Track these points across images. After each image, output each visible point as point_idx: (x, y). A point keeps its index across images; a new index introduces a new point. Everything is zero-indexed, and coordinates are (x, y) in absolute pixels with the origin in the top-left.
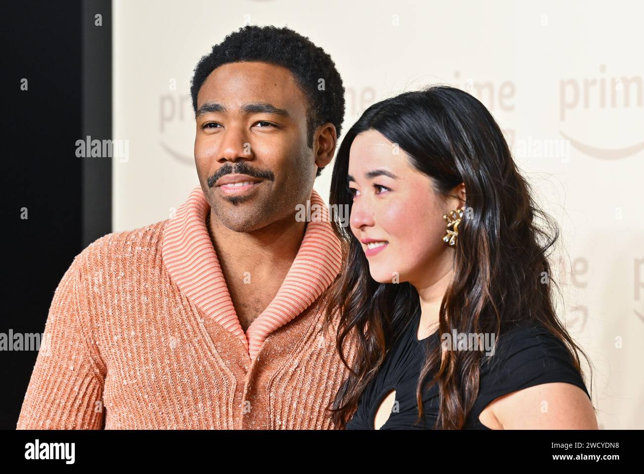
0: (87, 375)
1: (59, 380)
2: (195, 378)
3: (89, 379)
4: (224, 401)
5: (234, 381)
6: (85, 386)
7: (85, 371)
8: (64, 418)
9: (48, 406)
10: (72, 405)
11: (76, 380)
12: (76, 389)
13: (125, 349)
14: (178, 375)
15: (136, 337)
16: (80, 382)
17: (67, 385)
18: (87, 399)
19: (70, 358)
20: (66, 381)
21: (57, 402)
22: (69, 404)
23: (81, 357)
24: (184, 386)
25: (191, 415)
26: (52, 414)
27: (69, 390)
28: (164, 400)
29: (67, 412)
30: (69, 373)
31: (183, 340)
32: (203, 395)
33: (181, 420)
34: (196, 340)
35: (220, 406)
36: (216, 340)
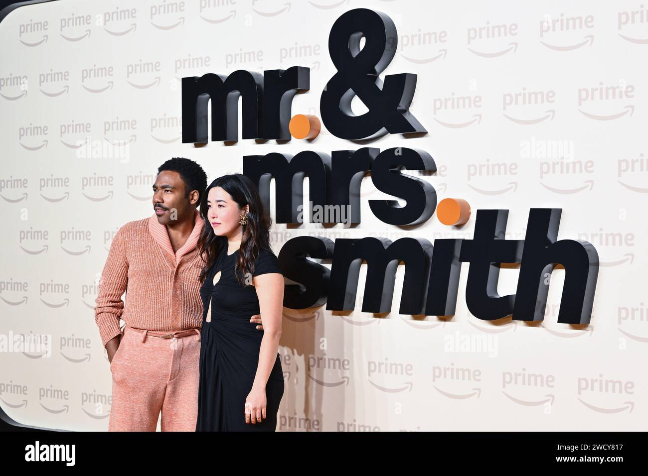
0: (122, 267)
4: (168, 276)
5: (171, 270)
6: (122, 270)
7: (122, 265)
10: (118, 276)
11: (119, 268)
12: (119, 271)
15: (140, 255)
18: (122, 274)
19: (117, 261)
20: (116, 268)
23: (121, 261)
30: (117, 266)
31: (155, 257)
32: (161, 274)
33: (153, 282)
34: (159, 256)
35: (166, 278)
36: (166, 257)
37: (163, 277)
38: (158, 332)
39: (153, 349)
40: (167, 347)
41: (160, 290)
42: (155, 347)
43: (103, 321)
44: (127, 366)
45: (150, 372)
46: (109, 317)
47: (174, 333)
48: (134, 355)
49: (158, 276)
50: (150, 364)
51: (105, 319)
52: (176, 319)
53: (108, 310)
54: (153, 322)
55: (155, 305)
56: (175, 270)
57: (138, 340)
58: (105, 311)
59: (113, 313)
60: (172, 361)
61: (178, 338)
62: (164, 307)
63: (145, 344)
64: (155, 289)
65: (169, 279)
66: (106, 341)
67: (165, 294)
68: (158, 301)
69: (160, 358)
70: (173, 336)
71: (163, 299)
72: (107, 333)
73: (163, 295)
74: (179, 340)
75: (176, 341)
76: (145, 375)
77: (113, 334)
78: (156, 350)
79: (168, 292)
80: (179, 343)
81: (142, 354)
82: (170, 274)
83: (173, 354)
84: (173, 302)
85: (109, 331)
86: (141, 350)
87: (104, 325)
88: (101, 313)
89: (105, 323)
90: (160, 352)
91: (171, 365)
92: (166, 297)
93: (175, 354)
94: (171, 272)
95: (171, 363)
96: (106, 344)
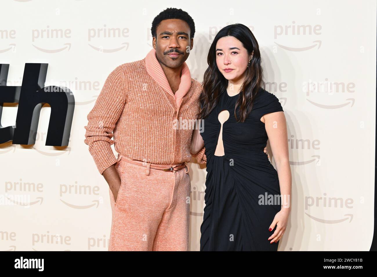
0: (122, 103)
1: (113, 103)
2: (164, 109)
3: (122, 104)
5: (174, 111)
6: (121, 106)
8: (113, 115)
9: (108, 110)
10: (116, 111)
11: (119, 104)
12: (118, 107)
13: (143, 98)
17: (115, 105)
18: (120, 110)
19: (117, 98)
20: (115, 104)
21: (111, 110)
23: (122, 97)
24: (161, 111)
25: (161, 119)
26: (109, 113)
27: (116, 107)
29: (114, 113)
30: (116, 102)
31: (160, 98)
32: (165, 114)
33: (159, 120)
34: (163, 98)
35: (169, 117)
36: (168, 98)
37: (167, 116)
38: (159, 166)
39: (157, 181)
40: (169, 180)
41: (164, 128)
42: (159, 179)
43: (101, 149)
45: (156, 202)
46: (106, 146)
47: (175, 166)
48: (141, 186)
51: (102, 147)
52: (178, 154)
53: (105, 139)
54: (158, 156)
55: (160, 141)
56: (177, 110)
57: (142, 173)
58: (103, 139)
59: (108, 142)
60: (173, 192)
61: (176, 171)
62: (168, 143)
63: (149, 176)
64: (159, 127)
65: (172, 118)
66: (104, 168)
67: (168, 132)
68: (162, 137)
69: (164, 190)
70: (173, 169)
71: (167, 136)
72: (105, 160)
73: (166, 133)
74: (177, 172)
75: (175, 173)
76: (152, 205)
77: (111, 161)
78: (159, 182)
79: (171, 130)
80: (178, 175)
81: (148, 186)
82: (173, 114)
83: (174, 186)
84: (176, 139)
85: (107, 158)
86: (146, 182)
87: (101, 152)
88: (98, 141)
89: (103, 151)
90: (163, 184)
91: (172, 196)
92: (169, 134)
93: (175, 185)
94: (174, 112)
95: (173, 194)
96: (104, 171)
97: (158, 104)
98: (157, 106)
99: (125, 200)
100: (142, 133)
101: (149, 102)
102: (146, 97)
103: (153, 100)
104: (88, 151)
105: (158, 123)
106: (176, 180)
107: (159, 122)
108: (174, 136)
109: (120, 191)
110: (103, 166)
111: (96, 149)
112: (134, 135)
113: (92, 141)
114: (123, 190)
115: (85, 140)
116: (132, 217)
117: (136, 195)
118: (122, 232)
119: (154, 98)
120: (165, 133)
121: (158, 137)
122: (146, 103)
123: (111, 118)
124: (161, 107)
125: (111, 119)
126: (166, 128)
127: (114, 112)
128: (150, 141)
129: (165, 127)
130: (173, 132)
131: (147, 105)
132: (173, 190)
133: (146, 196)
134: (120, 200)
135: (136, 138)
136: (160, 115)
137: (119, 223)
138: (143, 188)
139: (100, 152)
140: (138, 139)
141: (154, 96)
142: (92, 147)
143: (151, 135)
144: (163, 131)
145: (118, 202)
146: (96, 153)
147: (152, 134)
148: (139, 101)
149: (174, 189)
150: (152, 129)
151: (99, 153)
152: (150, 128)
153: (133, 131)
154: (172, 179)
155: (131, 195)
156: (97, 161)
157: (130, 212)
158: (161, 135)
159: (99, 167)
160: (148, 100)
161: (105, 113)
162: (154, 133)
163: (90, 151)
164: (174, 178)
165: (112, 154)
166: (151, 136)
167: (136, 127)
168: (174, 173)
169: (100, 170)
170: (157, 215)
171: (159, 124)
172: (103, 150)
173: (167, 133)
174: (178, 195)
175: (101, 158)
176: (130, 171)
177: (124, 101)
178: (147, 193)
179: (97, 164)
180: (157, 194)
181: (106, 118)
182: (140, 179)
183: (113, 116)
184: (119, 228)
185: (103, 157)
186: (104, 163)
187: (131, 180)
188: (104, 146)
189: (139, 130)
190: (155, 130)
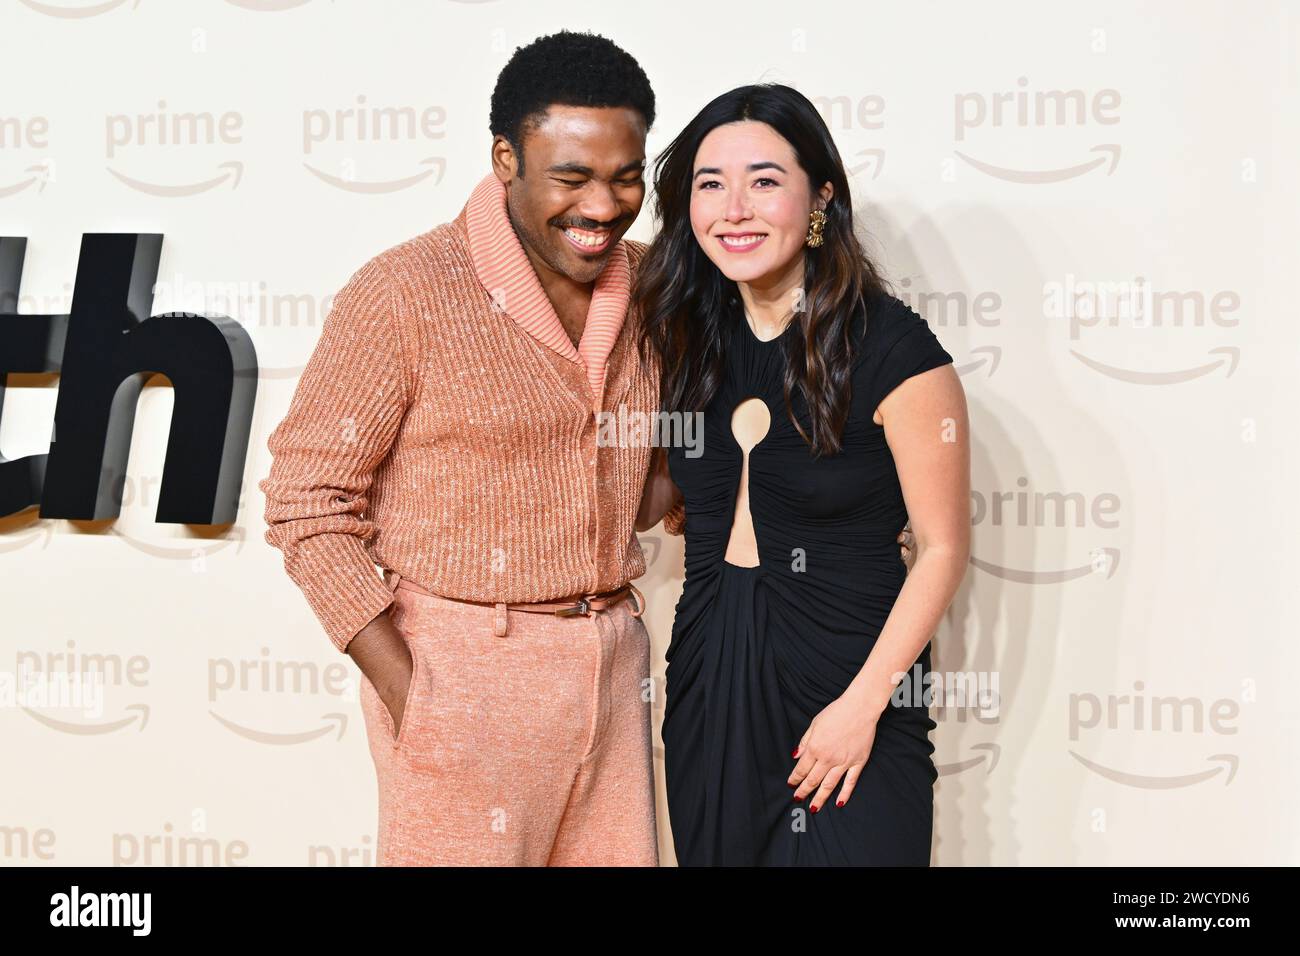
0: (395, 403)
1: (362, 404)
2: (553, 415)
3: (396, 407)
5: (585, 414)
6: (389, 414)
7: (394, 398)
8: (363, 444)
10: (373, 433)
11: (383, 407)
12: (381, 415)
14: (537, 414)
15: (487, 375)
16: (386, 409)
17: (371, 411)
18: (388, 427)
19: (379, 383)
20: (370, 406)
22: (371, 430)
23: (394, 383)
25: (543, 452)
27: (373, 416)
28: (520, 440)
29: (366, 438)
30: (375, 399)
31: (532, 375)
32: (558, 431)
33: (533, 456)
34: (543, 374)
35: (570, 440)
36: (560, 371)
37: (561, 438)
39: (537, 653)
40: (578, 644)
42: (543, 648)
43: (328, 562)
44: (474, 718)
45: (541, 731)
46: (345, 548)
49: (550, 438)
50: (537, 704)
51: (332, 555)
53: (341, 527)
56: (595, 409)
57: (479, 629)
58: (330, 528)
59: (352, 535)
60: (596, 688)
61: (600, 612)
62: (569, 532)
63: (509, 639)
64: (536, 479)
65: (578, 441)
66: (350, 629)
67: (569, 491)
68: (547, 514)
69: (564, 682)
70: (588, 609)
71: (563, 507)
72: (351, 603)
73: (562, 496)
74: (604, 617)
75: (599, 620)
76: (528, 744)
77: (373, 602)
78: (546, 657)
79: (578, 485)
80: (608, 626)
81: (506, 674)
82: (582, 427)
83: (598, 666)
84: (600, 512)
85: (357, 593)
86: (499, 661)
87: (332, 575)
88: (313, 535)
89: (336, 568)
90: (559, 662)
91: (595, 702)
92: (574, 500)
93: (603, 663)
94: (585, 419)
95: (596, 694)
96: (350, 639)
97: (529, 404)
98: (526, 410)
99: (434, 731)
100: (477, 506)
101: (499, 400)
102: (486, 382)
103: (512, 389)
104: (284, 571)
105: (530, 466)
106: (602, 642)
107: (532, 463)
108: (591, 502)
109: (414, 698)
110: (344, 622)
111: (311, 567)
112: (445, 513)
113: (294, 538)
114: (421, 694)
115: (269, 535)
116: (458, 791)
117: (469, 711)
118: (424, 847)
119: (513, 380)
120: (556, 500)
121: (533, 516)
122: (489, 405)
123: (354, 457)
124: (539, 411)
125: (356, 460)
126: (560, 480)
127: (365, 434)
128: (506, 531)
129: (557, 478)
130: (585, 490)
131: (491, 412)
132: (596, 682)
133: (504, 713)
134: (413, 731)
135: (452, 523)
136: (539, 441)
137: (413, 814)
138: (490, 682)
139: (326, 573)
140: (461, 527)
141: (511, 375)
142: (297, 560)
143: (509, 509)
144: (548, 491)
145: (405, 740)
146: (312, 579)
147: (512, 508)
148: (462, 397)
149: (600, 678)
150: (510, 488)
151: (325, 578)
152: (503, 487)
153: (442, 498)
154: (588, 642)
155: (454, 709)
156: (320, 606)
157: (450, 772)
158: (543, 506)
159: (330, 627)
160: (493, 391)
161: (332, 438)
162: (520, 503)
163: (289, 572)
164: (597, 636)
165: (372, 573)
166: (508, 515)
167: (457, 486)
168: (592, 619)
169: (335, 639)
170: (545, 777)
171: (534, 470)
172: (338, 564)
173: (566, 498)
174: (615, 699)
175: (334, 595)
176: (438, 627)
177: (401, 395)
178: (508, 698)
179: (321, 617)
180: (541, 700)
181: (338, 457)
182: (476, 653)
183: (361, 451)
184: (413, 832)
185: (342, 593)
186: (346, 613)
187: (444, 657)
188: (338, 550)
189: (464, 497)
190: (523, 491)
